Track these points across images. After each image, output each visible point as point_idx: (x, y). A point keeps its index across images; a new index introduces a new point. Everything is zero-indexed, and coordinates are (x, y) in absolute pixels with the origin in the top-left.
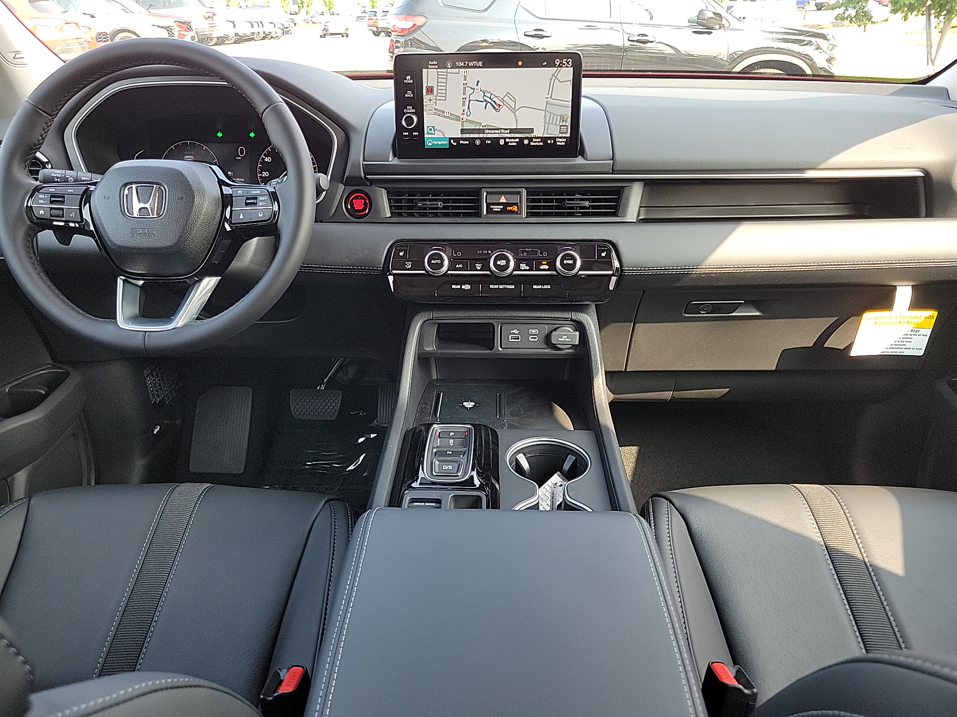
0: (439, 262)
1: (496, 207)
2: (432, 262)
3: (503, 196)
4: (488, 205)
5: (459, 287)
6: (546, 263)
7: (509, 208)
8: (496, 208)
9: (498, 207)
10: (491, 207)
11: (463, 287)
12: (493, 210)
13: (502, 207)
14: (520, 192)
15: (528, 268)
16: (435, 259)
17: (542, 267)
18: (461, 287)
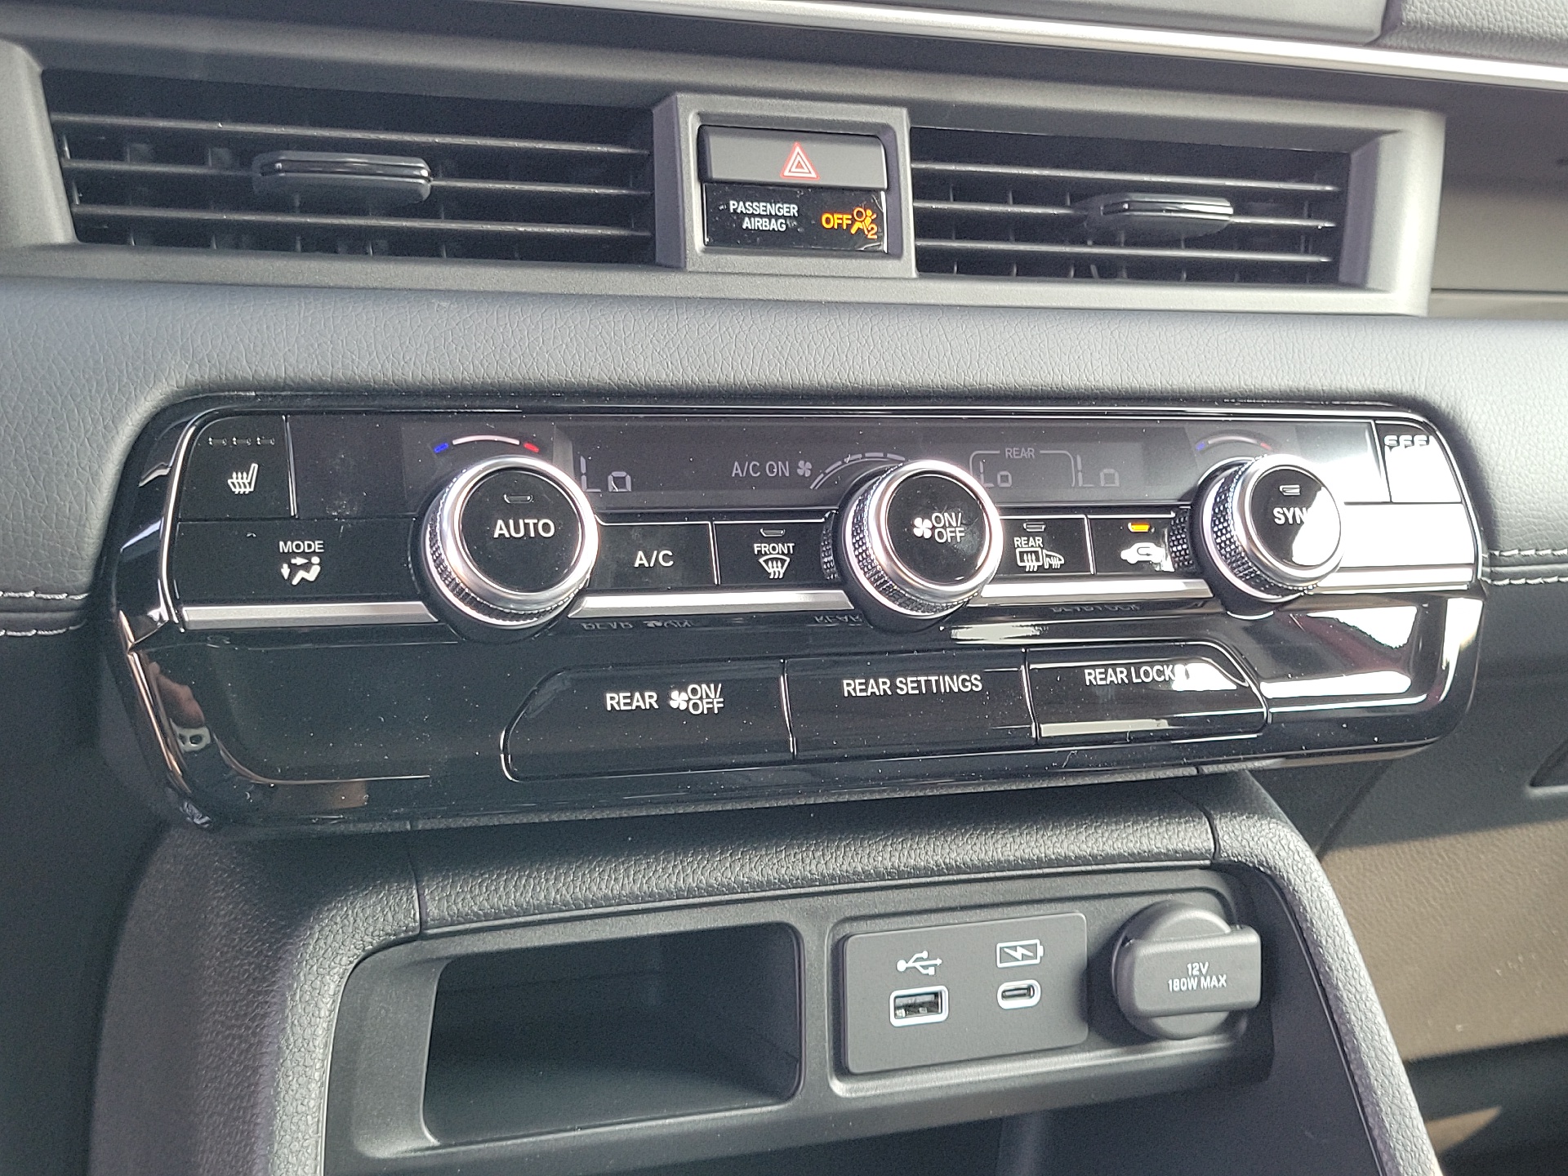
0: (542, 527)
1: (760, 207)
2: (499, 529)
3: (798, 149)
4: (717, 191)
5: (650, 699)
6: (1144, 528)
7: (833, 220)
8: (760, 216)
9: (772, 209)
10: (733, 205)
11: (678, 700)
12: (746, 224)
13: (794, 209)
14: (886, 128)
15: (1057, 561)
16: (514, 512)
17: (1130, 555)
18: (664, 699)
